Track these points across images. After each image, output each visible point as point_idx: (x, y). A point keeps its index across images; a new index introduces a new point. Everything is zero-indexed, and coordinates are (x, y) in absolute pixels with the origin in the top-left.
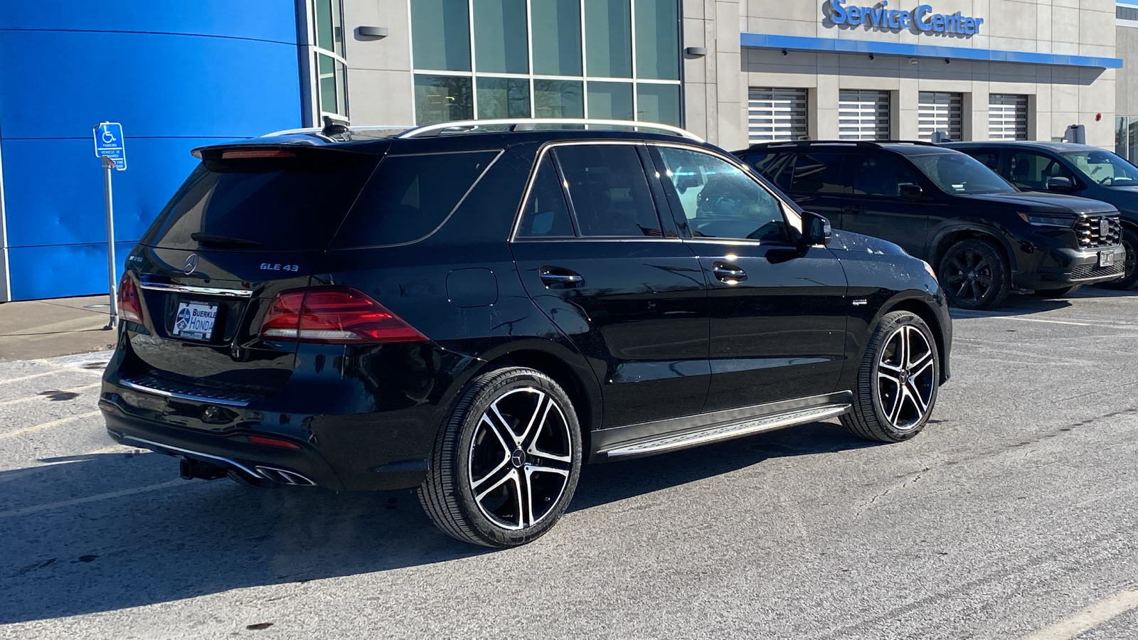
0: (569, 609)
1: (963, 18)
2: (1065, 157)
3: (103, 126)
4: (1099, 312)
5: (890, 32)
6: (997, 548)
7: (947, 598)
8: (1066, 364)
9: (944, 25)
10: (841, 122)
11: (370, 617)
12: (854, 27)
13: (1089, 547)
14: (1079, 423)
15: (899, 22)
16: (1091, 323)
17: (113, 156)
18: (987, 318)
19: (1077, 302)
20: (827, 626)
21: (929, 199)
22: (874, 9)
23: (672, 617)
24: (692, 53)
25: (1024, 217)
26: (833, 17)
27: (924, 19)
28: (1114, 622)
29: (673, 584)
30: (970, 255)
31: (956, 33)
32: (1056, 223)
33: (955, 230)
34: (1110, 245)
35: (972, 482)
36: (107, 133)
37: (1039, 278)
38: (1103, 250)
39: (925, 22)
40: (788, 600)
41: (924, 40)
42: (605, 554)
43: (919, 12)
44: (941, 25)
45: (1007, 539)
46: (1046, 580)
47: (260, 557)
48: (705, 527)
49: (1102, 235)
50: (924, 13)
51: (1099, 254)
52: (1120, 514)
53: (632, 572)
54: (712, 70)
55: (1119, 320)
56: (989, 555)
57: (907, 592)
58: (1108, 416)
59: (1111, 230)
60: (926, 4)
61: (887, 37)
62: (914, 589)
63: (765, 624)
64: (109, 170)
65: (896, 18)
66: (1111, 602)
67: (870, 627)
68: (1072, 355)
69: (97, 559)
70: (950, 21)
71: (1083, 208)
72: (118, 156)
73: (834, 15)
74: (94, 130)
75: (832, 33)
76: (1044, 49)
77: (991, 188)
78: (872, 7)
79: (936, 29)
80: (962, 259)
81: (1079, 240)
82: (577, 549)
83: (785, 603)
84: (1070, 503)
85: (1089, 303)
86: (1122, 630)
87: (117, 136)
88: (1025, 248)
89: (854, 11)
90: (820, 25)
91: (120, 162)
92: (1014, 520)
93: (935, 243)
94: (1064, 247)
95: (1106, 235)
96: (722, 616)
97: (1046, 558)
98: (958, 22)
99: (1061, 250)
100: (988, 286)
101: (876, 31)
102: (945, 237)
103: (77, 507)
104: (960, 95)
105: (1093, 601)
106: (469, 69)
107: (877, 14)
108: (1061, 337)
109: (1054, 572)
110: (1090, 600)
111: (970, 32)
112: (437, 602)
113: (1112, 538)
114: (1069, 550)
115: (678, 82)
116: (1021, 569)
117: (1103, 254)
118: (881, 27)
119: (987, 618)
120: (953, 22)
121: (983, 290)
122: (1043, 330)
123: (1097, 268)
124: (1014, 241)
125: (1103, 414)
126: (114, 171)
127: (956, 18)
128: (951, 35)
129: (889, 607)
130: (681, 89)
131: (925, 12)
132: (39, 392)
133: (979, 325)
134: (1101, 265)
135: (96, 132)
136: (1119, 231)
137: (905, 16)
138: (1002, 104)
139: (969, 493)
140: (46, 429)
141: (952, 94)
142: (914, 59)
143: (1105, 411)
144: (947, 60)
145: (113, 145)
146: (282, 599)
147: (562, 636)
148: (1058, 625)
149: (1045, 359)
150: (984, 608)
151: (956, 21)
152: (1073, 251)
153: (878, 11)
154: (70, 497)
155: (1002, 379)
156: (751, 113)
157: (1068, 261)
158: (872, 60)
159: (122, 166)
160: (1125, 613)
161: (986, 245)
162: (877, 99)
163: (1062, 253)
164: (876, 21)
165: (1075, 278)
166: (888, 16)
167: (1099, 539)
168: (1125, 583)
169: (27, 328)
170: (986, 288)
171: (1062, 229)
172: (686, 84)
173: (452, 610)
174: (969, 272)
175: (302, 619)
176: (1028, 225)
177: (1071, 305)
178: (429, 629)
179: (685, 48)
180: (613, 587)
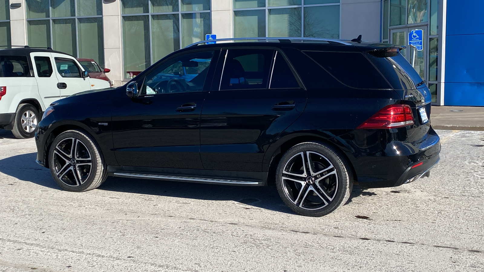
3: (413, 31)
64: (414, 51)
72: (419, 44)
145: (417, 40)
159: (421, 49)
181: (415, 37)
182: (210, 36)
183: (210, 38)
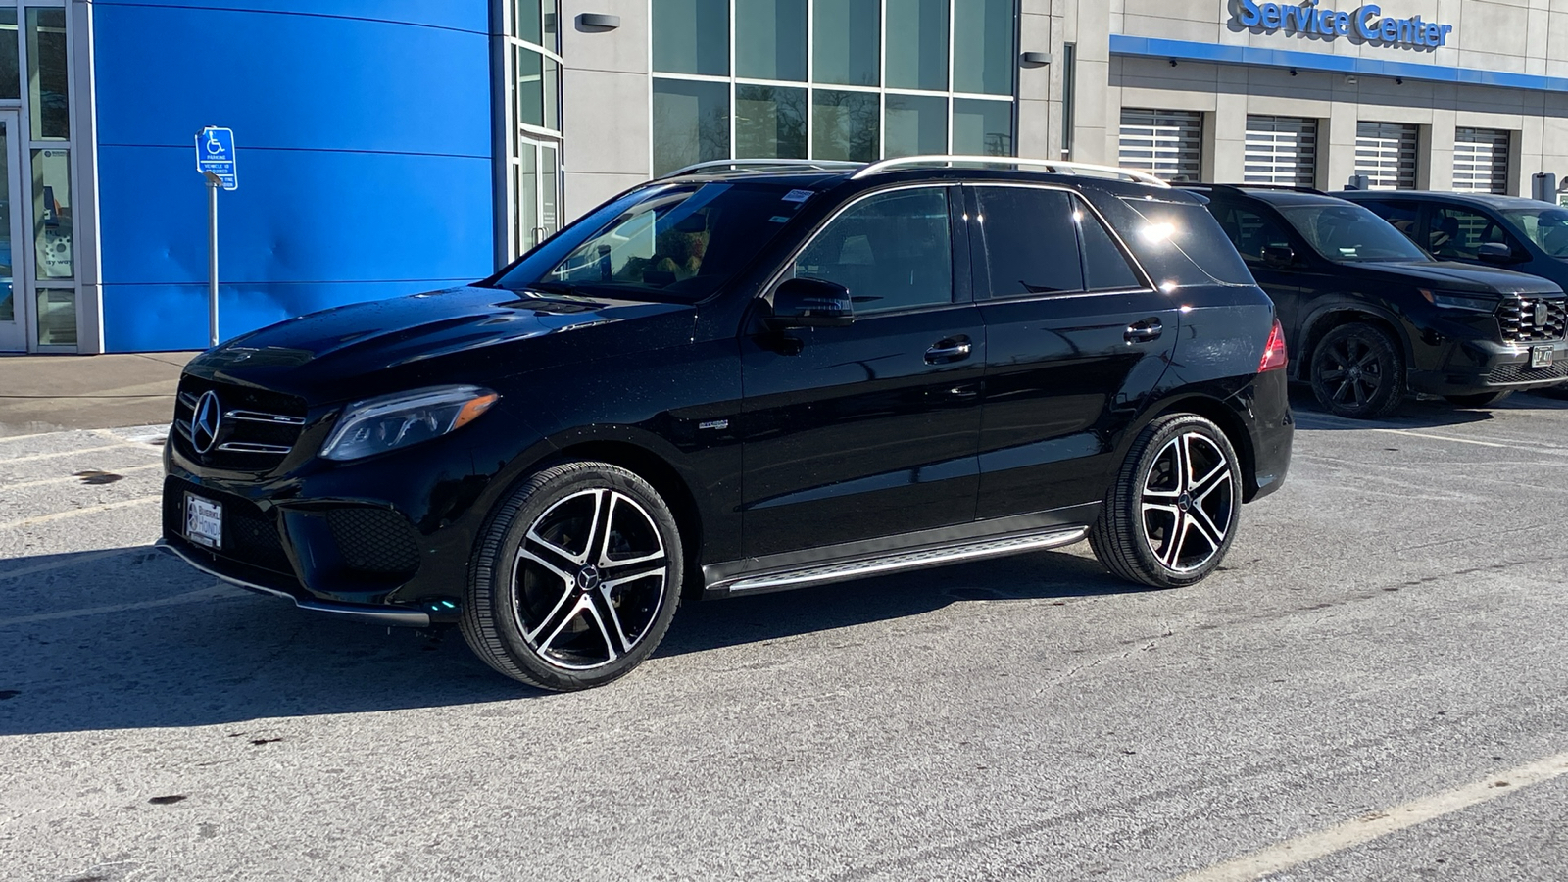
0: (583, 801)
1: (1424, 24)
2: (1506, 216)
3: (208, 131)
4: (1526, 429)
5: (1321, 39)
6: (1208, 749)
7: (1101, 814)
8: (1443, 498)
9: (1396, 33)
10: (1248, 158)
11: (316, 796)
12: (1270, 32)
13: (1337, 755)
14: (1415, 581)
15: (1334, 27)
16: (1508, 443)
17: (221, 171)
18: (1368, 431)
19: (1503, 414)
20: (915, 844)
21: (1304, 266)
22: (1300, 9)
23: (714, 820)
24: (1031, 60)
25: (1428, 296)
26: (1242, 17)
27: (1368, 24)
28: (1314, 866)
29: (740, 773)
30: (1352, 345)
31: (1413, 44)
32: (1471, 306)
33: (1335, 309)
34: (1550, 338)
35: (1223, 655)
36: (212, 141)
37: (1445, 379)
38: (1538, 344)
39: (1371, 28)
40: (882, 805)
41: (1367, 52)
42: (674, 727)
43: (1363, 13)
44: (1393, 33)
45: (1229, 738)
46: (1252, 798)
47: (223, 706)
48: (827, 698)
49: (1537, 324)
50: (1370, 16)
51: (1531, 350)
52: (1405, 711)
53: (695, 755)
54: (1058, 84)
55: (1549, 441)
56: (1192, 758)
57: (1050, 803)
58: (1461, 573)
59: (1550, 318)
60: (1373, 4)
61: (1317, 47)
62: (1063, 799)
63: (833, 836)
64: (215, 190)
65: (1330, 21)
66: (1326, 836)
67: (974, 849)
68: (1455, 486)
69: (17, 695)
70: (1405, 28)
71: (1516, 286)
72: (227, 171)
73: (1244, 16)
74: (196, 137)
75: (1240, 39)
76: (1535, 69)
77: (1393, 254)
78: (1297, 6)
79: (1385, 38)
80: (1343, 350)
81: (1502, 330)
82: (640, 718)
83: (876, 808)
84: (1342, 691)
85: (1517, 416)
86: (1322, 876)
87: (227, 145)
88: (1429, 338)
89: (1271, 10)
90: (1224, 27)
91: (230, 180)
92: (1252, 711)
93: (1307, 325)
94: (1482, 339)
95: (1544, 324)
96: (781, 821)
97: (1269, 767)
98: (1416, 32)
99: (1476, 342)
100: (1376, 387)
101: (1301, 38)
102: (1320, 320)
103: (34, 625)
104: (1416, 127)
105: (1302, 832)
106: (727, 73)
107: (1303, 15)
108: (1456, 460)
109: (1268, 787)
110: (1299, 830)
111: (1433, 44)
112: (415, 781)
113: (1376, 744)
114: (1307, 758)
115: (1011, 99)
116: (1224, 781)
117: (1537, 350)
118: (1308, 33)
119: (1142, 846)
120: (1409, 29)
121: (1368, 391)
122: (1436, 450)
123: (1527, 369)
124: (1413, 329)
125: (1455, 571)
126: (220, 190)
127: (1413, 24)
128: (1406, 47)
129: (1014, 823)
130: (1014, 108)
131: (1371, 14)
132: (76, 472)
133: (1350, 440)
134: (1534, 365)
135: (198, 139)
136: (1564, 320)
137: (1343, 18)
138: (1474, 142)
139: (1210, 670)
140: (56, 521)
141: (1406, 126)
142: (1353, 77)
143: (1461, 566)
144: (1399, 80)
145: (221, 157)
146: (218, 765)
147: (551, 838)
148: (1236, 863)
149: (1417, 490)
150: (1145, 832)
151: (1414, 27)
152: (1494, 345)
153: (1304, 11)
154: (32, 612)
155: (1343, 515)
156: (1123, 142)
157: (1486, 357)
158: (1294, 77)
159: (232, 185)
160: (1337, 853)
161: (1375, 331)
162: (1300, 129)
163: (1475, 345)
164: (1302, 25)
165: (1496, 381)
166: (1319, 18)
167: (1356, 746)
168: (1360, 810)
169: (107, 389)
170: (1373, 390)
171: (1479, 314)
172: (1021, 102)
173: (428, 794)
174: (1351, 367)
175: (227, 793)
176: (1433, 307)
177: (1492, 417)
178: (384, 817)
179: (1022, 53)
180: (658, 773)
181: (214, 148)
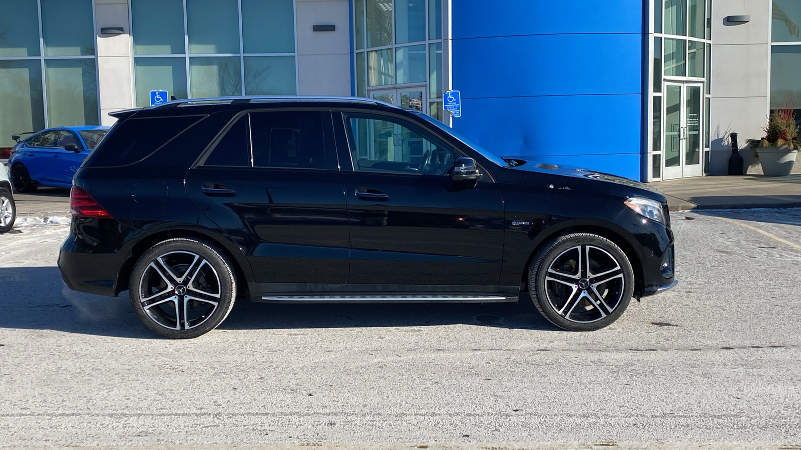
64: (451, 118)
72: (456, 109)
87: (457, 97)
145: (454, 103)
159: (458, 115)
181: (451, 99)
182: (157, 93)
183: (157, 96)
